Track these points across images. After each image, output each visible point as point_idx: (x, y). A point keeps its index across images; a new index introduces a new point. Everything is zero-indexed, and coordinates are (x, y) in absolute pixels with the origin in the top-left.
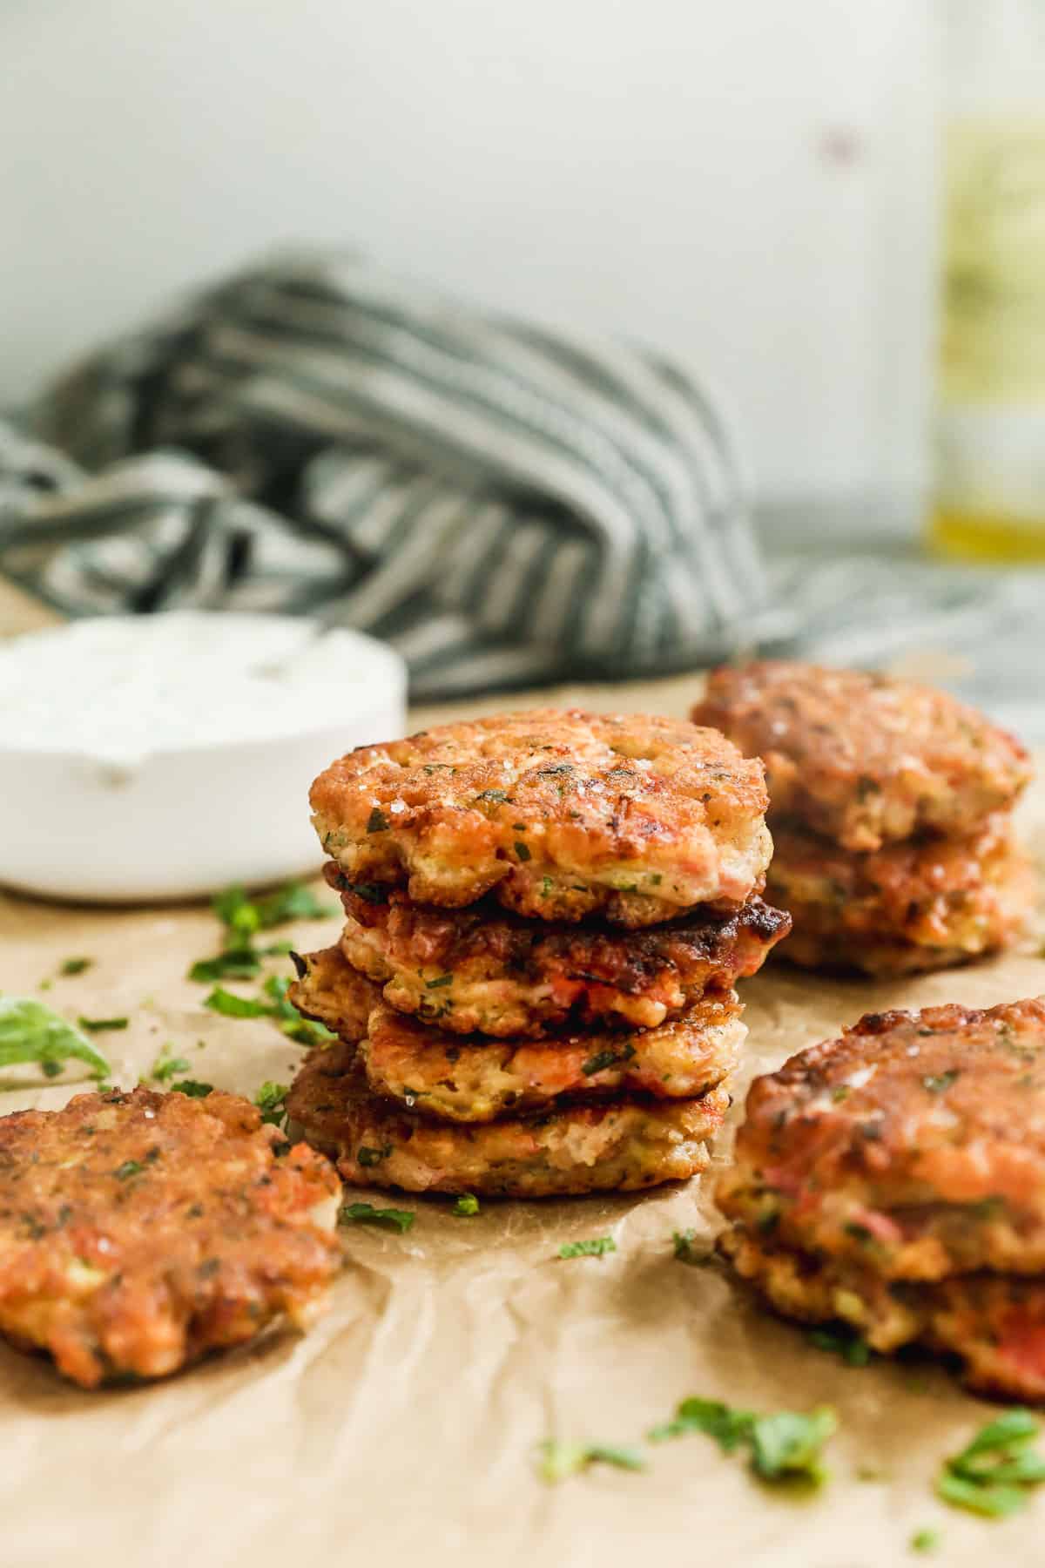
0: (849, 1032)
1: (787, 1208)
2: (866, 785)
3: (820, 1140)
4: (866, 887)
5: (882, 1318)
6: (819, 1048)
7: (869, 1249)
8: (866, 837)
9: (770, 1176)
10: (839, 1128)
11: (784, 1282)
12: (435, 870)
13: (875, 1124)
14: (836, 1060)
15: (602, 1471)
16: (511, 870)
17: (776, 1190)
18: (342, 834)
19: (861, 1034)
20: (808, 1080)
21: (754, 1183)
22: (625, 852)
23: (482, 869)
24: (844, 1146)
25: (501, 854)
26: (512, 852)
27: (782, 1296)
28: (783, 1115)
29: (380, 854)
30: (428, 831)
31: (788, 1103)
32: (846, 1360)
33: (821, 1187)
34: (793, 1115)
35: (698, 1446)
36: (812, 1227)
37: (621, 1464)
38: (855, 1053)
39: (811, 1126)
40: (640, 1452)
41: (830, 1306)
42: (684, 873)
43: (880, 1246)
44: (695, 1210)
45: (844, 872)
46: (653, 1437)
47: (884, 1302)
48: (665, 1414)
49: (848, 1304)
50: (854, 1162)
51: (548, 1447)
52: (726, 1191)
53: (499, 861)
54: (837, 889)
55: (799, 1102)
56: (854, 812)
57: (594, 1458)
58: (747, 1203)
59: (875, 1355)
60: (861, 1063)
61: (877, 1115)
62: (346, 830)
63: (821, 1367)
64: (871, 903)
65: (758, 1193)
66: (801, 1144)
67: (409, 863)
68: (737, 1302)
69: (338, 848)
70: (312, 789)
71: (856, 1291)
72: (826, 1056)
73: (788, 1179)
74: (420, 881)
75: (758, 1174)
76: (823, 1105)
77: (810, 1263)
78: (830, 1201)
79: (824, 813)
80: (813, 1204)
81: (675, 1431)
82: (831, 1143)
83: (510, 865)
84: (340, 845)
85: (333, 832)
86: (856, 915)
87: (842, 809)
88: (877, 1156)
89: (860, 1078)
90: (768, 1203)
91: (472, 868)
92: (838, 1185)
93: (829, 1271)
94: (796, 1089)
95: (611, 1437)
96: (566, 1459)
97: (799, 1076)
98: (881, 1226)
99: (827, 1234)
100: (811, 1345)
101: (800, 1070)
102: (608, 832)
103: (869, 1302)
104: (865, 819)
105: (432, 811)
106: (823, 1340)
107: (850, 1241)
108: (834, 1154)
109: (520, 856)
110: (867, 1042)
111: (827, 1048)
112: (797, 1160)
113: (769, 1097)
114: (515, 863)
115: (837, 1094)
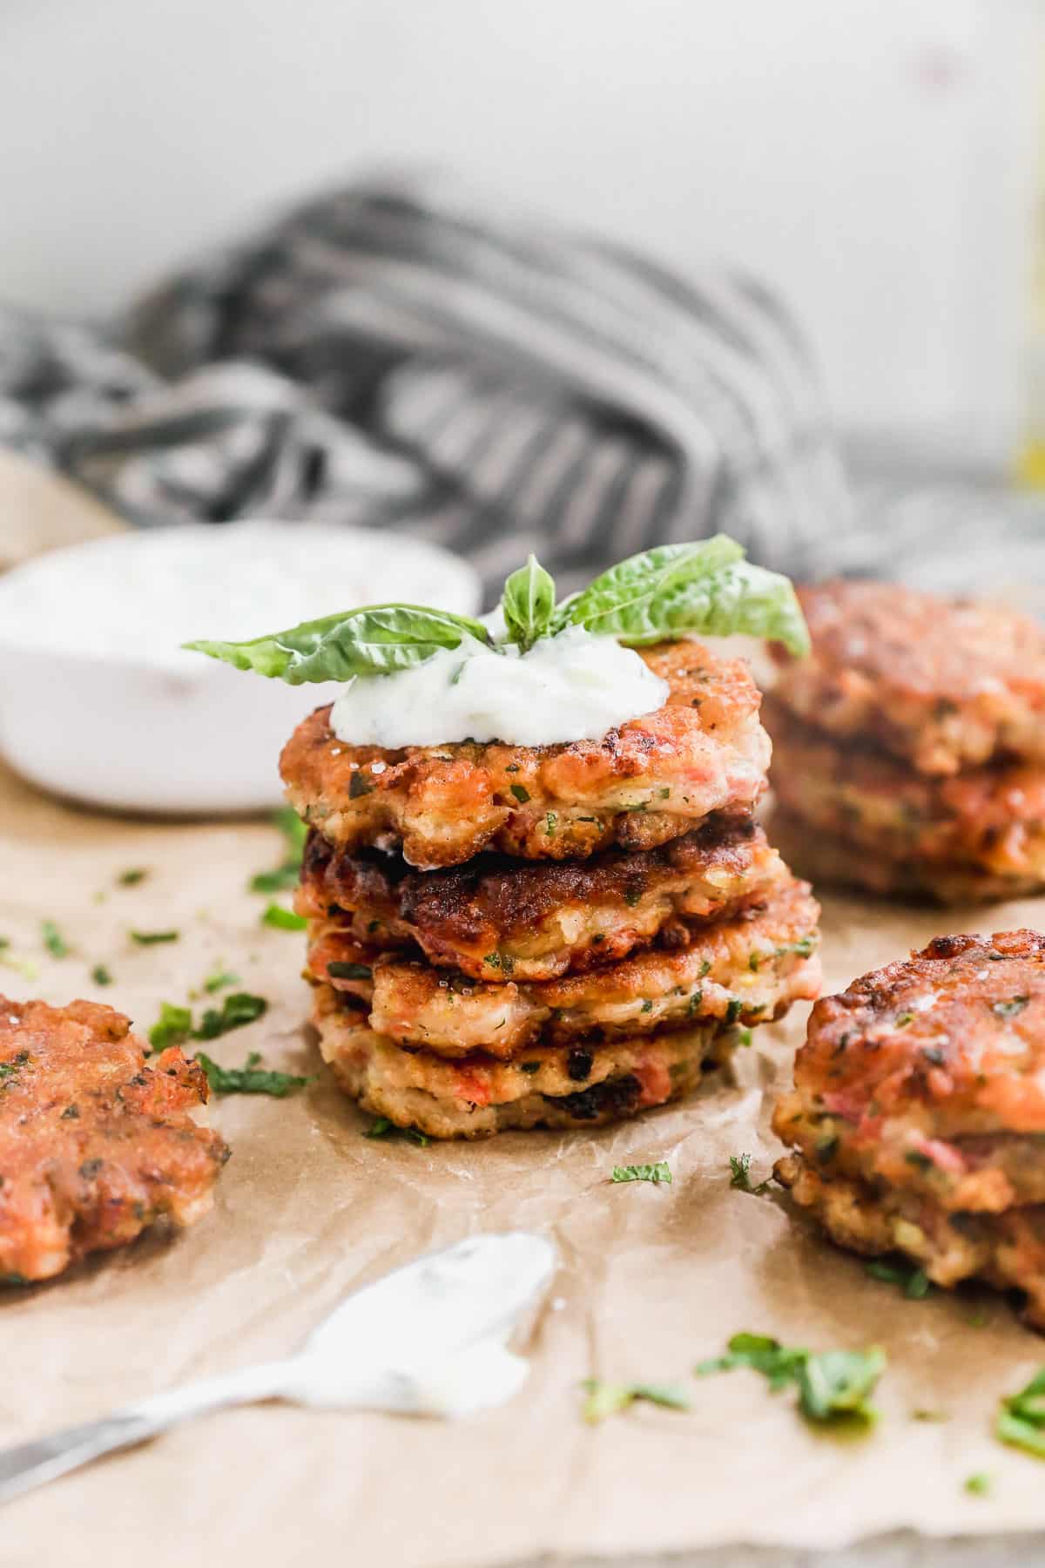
0: (918, 956)
1: (846, 1134)
2: (943, 707)
3: (884, 1065)
4: (941, 811)
5: (943, 1252)
6: (886, 971)
7: (931, 1179)
8: (941, 760)
9: (831, 1101)
10: (902, 1053)
11: (843, 1211)
12: (432, 826)
13: (940, 1047)
14: (901, 983)
15: (644, 1409)
16: (511, 815)
17: (835, 1116)
18: (322, 804)
19: (930, 958)
20: (872, 1003)
21: (813, 1108)
22: (627, 771)
23: (481, 820)
24: (908, 1071)
25: (498, 800)
26: (510, 796)
27: (841, 1226)
28: (845, 1038)
29: (367, 819)
30: (417, 788)
31: (850, 1026)
32: (905, 1292)
33: (882, 1113)
34: (855, 1038)
35: (746, 1381)
36: (871, 1156)
37: (663, 1403)
38: (922, 975)
39: (873, 1050)
40: (685, 1391)
41: (890, 1238)
42: (691, 782)
43: (942, 1175)
44: (755, 1135)
45: (918, 796)
46: (700, 1372)
47: (945, 1233)
48: (715, 1348)
49: (908, 1235)
50: (917, 1088)
51: (591, 1386)
52: (784, 1116)
53: (497, 807)
54: (912, 813)
55: (862, 1025)
56: (930, 734)
57: (637, 1397)
58: (805, 1128)
59: (933, 1286)
60: (928, 987)
61: (943, 1039)
62: (326, 800)
63: (879, 1299)
64: (946, 828)
65: (817, 1119)
66: (864, 1069)
67: (400, 824)
68: (794, 1232)
69: (321, 819)
70: (281, 761)
71: (916, 1222)
72: (893, 979)
73: (849, 1106)
74: (416, 842)
75: (818, 1100)
76: (886, 1030)
77: (870, 1193)
78: (890, 1128)
79: (900, 734)
80: (874, 1132)
81: (724, 1366)
82: (895, 1068)
83: (509, 810)
84: (323, 816)
85: (312, 803)
86: (932, 839)
87: (917, 731)
88: (941, 1082)
89: (925, 1003)
90: (828, 1128)
91: (470, 819)
92: (898, 1113)
93: (890, 1202)
94: (859, 1011)
95: (653, 1377)
96: (608, 1398)
97: (864, 999)
98: (943, 1154)
99: (887, 1163)
100: (869, 1275)
101: (866, 993)
102: (605, 753)
103: (929, 1233)
104: (942, 742)
105: (417, 766)
106: (881, 1271)
107: (910, 1170)
108: (896, 1079)
109: (519, 799)
110: (936, 967)
111: (893, 971)
112: (859, 1085)
113: (832, 1019)
114: (515, 807)
115: (903, 1017)
